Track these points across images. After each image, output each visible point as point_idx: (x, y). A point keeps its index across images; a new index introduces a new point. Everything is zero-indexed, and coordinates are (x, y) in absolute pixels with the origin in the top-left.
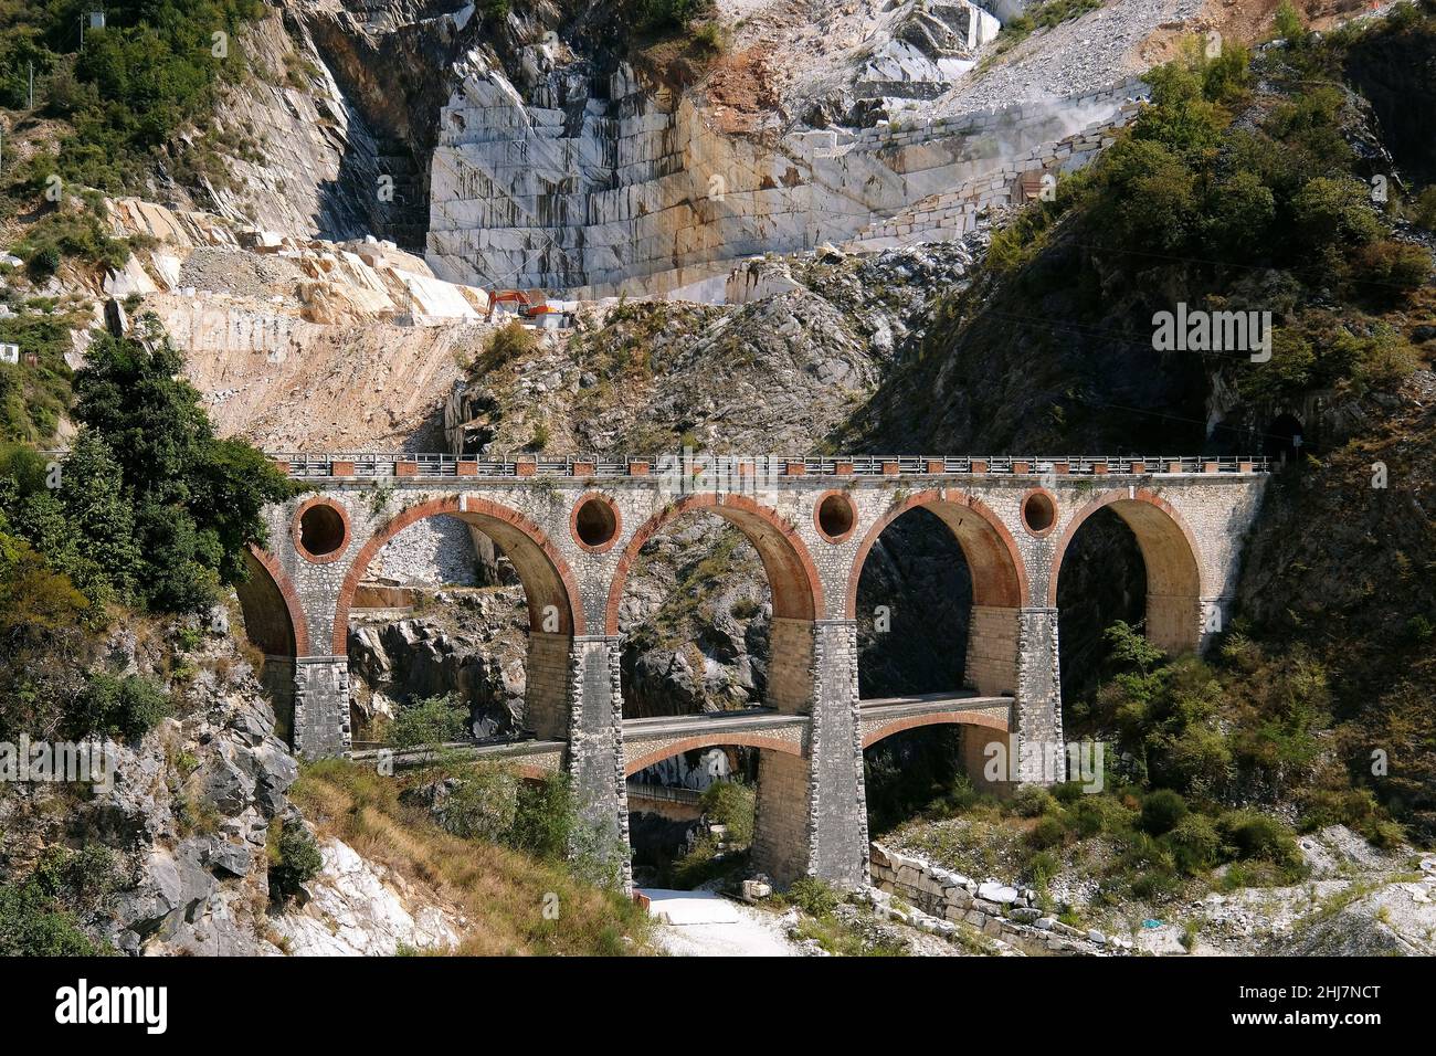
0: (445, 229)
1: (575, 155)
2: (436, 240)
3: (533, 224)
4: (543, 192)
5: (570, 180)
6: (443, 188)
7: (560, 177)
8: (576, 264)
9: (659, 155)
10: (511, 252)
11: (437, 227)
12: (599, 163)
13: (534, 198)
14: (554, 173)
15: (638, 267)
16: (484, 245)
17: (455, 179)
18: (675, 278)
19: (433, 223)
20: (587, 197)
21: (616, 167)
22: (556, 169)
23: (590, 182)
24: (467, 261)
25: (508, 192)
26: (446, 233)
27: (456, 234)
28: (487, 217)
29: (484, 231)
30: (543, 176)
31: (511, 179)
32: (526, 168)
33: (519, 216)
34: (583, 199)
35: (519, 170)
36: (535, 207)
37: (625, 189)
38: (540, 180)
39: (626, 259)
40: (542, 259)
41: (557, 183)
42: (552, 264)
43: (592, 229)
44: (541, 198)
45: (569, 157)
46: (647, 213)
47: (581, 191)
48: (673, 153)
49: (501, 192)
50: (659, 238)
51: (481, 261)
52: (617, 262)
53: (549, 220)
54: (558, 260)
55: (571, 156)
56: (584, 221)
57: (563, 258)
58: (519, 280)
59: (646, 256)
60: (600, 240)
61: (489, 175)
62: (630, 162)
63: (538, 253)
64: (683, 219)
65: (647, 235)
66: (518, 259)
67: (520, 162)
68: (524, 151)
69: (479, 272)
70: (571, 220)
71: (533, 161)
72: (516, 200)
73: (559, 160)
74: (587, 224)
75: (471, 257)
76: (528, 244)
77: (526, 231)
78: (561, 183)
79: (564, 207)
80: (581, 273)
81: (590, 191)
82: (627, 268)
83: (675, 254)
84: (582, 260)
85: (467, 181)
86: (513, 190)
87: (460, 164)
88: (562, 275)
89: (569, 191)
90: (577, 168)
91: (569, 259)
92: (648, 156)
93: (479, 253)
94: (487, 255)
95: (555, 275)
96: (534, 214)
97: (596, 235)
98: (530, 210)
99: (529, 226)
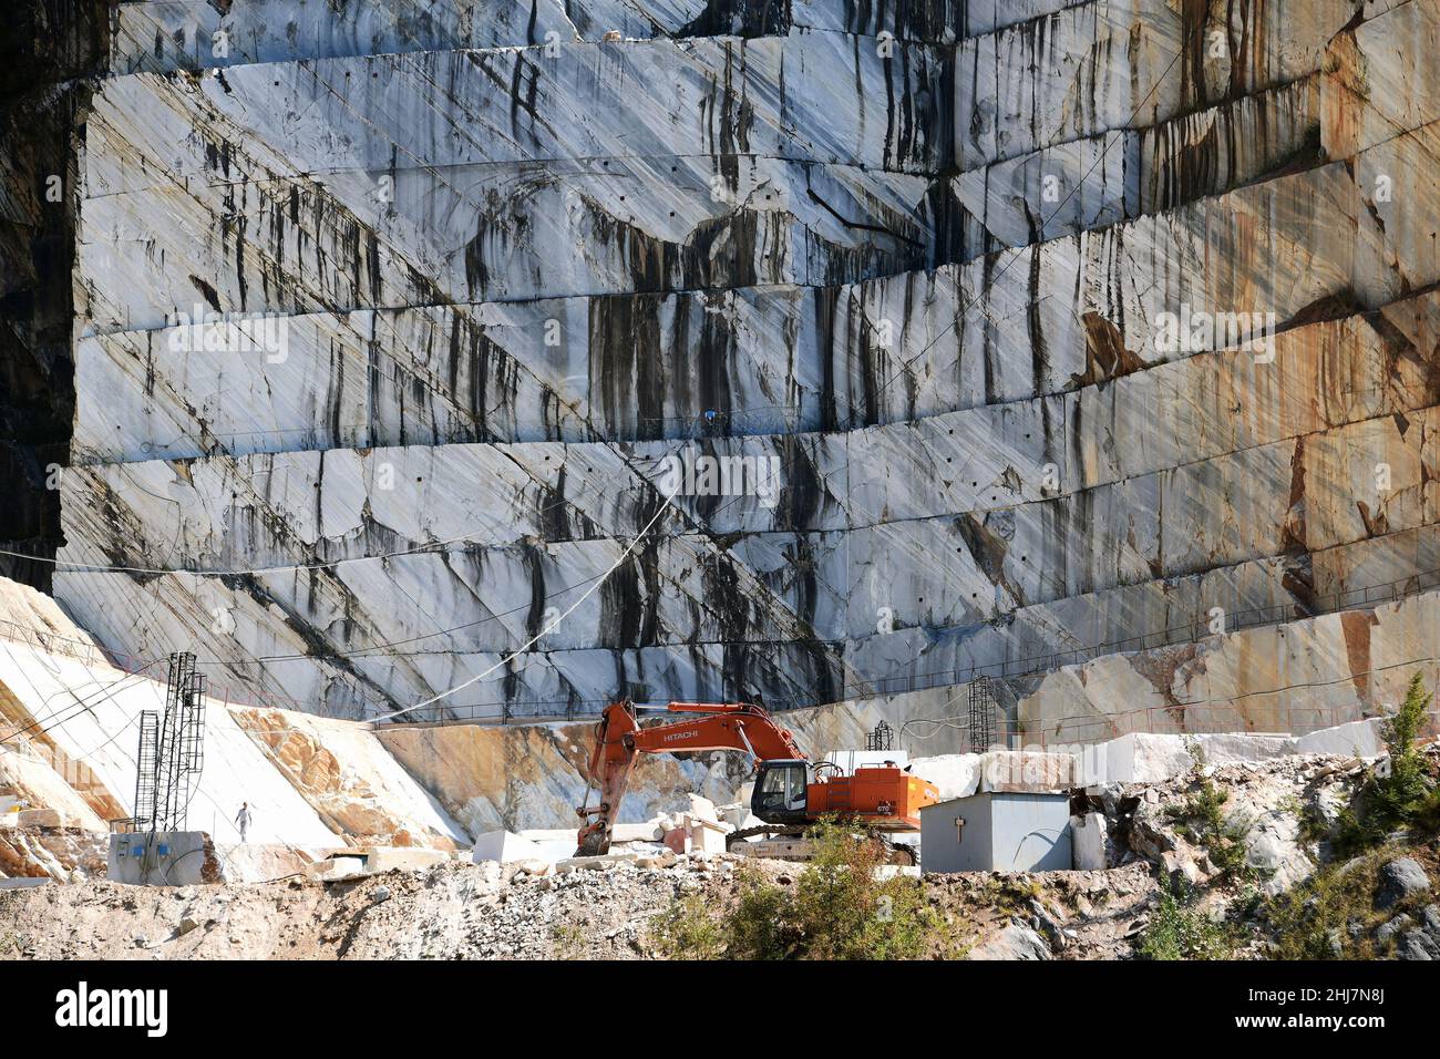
0: (152, 450)
1: (766, 112)
2: (110, 507)
3: (572, 425)
4: (617, 280)
5: (744, 224)
6: (140, 263)
7: (696, 214)
8: (783, 605)
9: (1168, 99)
10: (475, 553)
11: (112, 442)
12: (872, 152)
13: (579, 309)
14: (670, 195)
15: (1102, 611)
16: (341, 524)
17: (197, 223)
18: (1337, 657)
19: (91, 423)
20: (825, 301)
21: (951, 168)
22: (677, 172)
23: (831, 231)
24: (262, 597)
25: (454, 283)
26: (158, 474)
27: (208, 475)
28: (356, 396)
29: (342, 462)
30: (616, 210)
31: (465, 224)
32: (538, 176)
33: (508, 390)
34: (803, 308)
35: (505, 183)
36: (579, 351)
37: (1015, 261)
38: (604, 228)
39: (1031, 582)
40: (621, 587)
41: (681, 238)
42: (673, 614)
43: (854, 445)
44: (609, 308)
45: (735, 123)
46: (1132, 365)
47: (798, 272)
48: (1237, 90)
49: (420, 283)
50: (1202, 473)
51: (329, 598)
52: (988, 595)
53: (650, 406)
54: (696, 586)
55: (748, 117)
56: (810, 404)
57: (721, 578)
58: (511, 683)
59: (1132, 563)
60: (899, 493)
61: (363, 200)
62: (1020, 137)
63: (604, 557)
64: (1334, 380)
65: (1136, 461)
66: (507, 590)
67: (508, 148)
68: (527, 96)
69: (318, 647)
70: (752, 406)
71: (568, 141)
72: (490, 316)
73: (690, 139)
74: (827, 422)
75: (282, 578)
76: (555, 515)
77: (543, 459)
78: (704, 236)
79: (718, 346)
80: (808, 645)
81: (839, 266)
82: (1046, 620)
83: (1294, 544)
84: (808, 586)
85: (258, 236)
86: (477, 273)
87: (220, 155)
88: (716, 654)
89: (741, 275)
90: (775, 172)
91: (747, 584)
92: (1114, 108)
93: (319, 560)
94: (361, 571)
95: (681, 657)
96: (576, 382)
97: (875, 470)
98: (558, 359)
99: (553, 433)
